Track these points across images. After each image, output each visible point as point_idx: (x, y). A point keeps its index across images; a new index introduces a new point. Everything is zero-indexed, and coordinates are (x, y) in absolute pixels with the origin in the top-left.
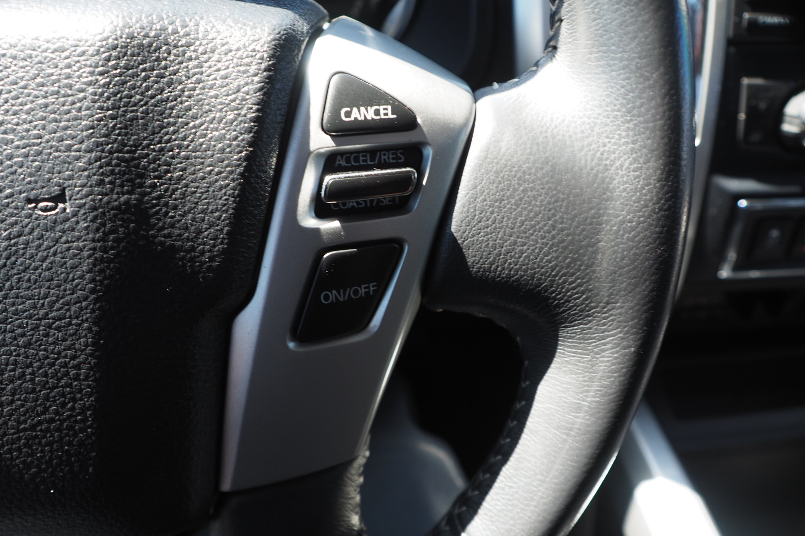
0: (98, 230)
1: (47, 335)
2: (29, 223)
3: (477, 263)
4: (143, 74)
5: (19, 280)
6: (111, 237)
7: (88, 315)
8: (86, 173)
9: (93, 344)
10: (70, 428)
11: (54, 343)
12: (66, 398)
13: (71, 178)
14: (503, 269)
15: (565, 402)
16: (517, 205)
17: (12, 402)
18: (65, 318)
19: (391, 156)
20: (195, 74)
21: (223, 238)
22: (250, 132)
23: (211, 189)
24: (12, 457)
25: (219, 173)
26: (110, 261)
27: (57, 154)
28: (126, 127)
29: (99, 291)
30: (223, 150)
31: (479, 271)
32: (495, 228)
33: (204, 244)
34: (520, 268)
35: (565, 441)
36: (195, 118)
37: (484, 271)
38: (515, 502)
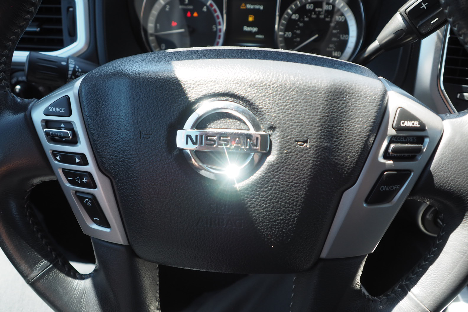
0: (316, 154)
1: (290, 189)
2: (294, 149)
3: (438, 183)
4: (338, 102)
5: (287, 168)
6: (320, 157)
7: (306, 183)
8: (316, 134)
9: (305, 194)
10: (288, 223)
11: (292, 192)
12: (290, 212)
13: (311, 135)
14: (448, 186)
15: (464, 242)
16: (459, 163)
17: (271, 210)
18: (298, 183)
19: (412, 139)
20: (354, 104)
21: (354, 162)
22: (371, 126)
23: (354, 145)
24: (264, 231)
25: (358, 139)
26: (317, 165)
27: (308, 126)
28: (330, 120)
29: (312, 175)
30: (360, 132)
31: (438, 186)
32: (448, 171)
33: (347, 163)
34: (455, 187)
35: (462, 257)
36: (352, 119)
37: (440, 186)
38: (436, 280)
